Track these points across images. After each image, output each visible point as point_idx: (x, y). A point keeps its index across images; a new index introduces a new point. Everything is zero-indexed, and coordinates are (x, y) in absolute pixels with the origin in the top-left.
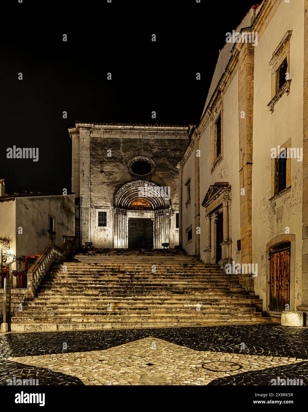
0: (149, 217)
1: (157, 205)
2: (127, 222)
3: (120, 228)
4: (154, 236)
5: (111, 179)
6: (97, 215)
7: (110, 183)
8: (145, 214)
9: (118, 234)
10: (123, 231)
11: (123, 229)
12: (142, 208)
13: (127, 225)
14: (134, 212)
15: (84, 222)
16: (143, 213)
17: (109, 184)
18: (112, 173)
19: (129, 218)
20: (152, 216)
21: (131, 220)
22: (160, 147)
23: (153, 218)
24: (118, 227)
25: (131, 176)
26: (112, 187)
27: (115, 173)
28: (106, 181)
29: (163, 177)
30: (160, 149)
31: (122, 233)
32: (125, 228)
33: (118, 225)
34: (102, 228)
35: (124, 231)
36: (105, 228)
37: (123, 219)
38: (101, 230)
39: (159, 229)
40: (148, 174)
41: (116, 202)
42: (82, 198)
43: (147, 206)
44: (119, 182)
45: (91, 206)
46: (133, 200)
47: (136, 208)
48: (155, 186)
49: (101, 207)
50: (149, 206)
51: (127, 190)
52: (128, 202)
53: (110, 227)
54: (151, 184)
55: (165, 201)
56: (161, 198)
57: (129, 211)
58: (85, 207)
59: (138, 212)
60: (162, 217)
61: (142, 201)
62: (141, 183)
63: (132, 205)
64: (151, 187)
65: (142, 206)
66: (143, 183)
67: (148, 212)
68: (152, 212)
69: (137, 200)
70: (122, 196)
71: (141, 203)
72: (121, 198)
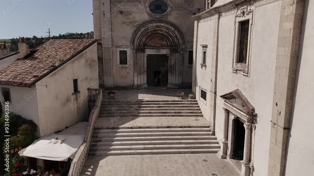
1: (173, 43)
2: (146, 58)
3: (140, 65)
4: (169, 71)
5: (131, 19)
6: (118, 54)
7: (129, 22)
8: (162, 50)
10: (142, 67)
13: (146, 61)
14: (152, 49)
15: (106, 61)
16: (159, 50)
18: (131, 13)
20: (168, 52)
21: (149, 57)
23: (168, 54)
24: (138, 65)
25: (148, 16)
26: (131, 27)
27: (133, 13)
28: (126, 21)
29: (178, 16)
31: (141, 70)
33: (138, 62)
34: (123, 66)
35: (143, 67)
36: (126, 66)
37: (142, 56)
38: (123, 68)
40: (165, 13)
41: (135, 41)
42: (104, 38)
43: (163, 43)
44: (137, 22)
45: (112, 45)
46: (150, 38)
47: (154, 45)
48: (170, 25)
49: (122, 46)
50: (165, 42)
51: (145, 30)
52: (146, 40)
53: (130, 65)
54: (167, 24)
55: (179, 41)
56: (176, 37)
57: (147, 49)
58: (107, 47)
59: (155, 49)
60: (177, 54)
61: (159, 38)
62: (158, 23)
63: (150, 42)
64: (167, 27)
65: (159, 42)
66: (160, 23)
67: (164, 49)
68: (168, 49)
69: (154, 37)
70: (141, 35)
71: (158, 40)
72: (140, 37)
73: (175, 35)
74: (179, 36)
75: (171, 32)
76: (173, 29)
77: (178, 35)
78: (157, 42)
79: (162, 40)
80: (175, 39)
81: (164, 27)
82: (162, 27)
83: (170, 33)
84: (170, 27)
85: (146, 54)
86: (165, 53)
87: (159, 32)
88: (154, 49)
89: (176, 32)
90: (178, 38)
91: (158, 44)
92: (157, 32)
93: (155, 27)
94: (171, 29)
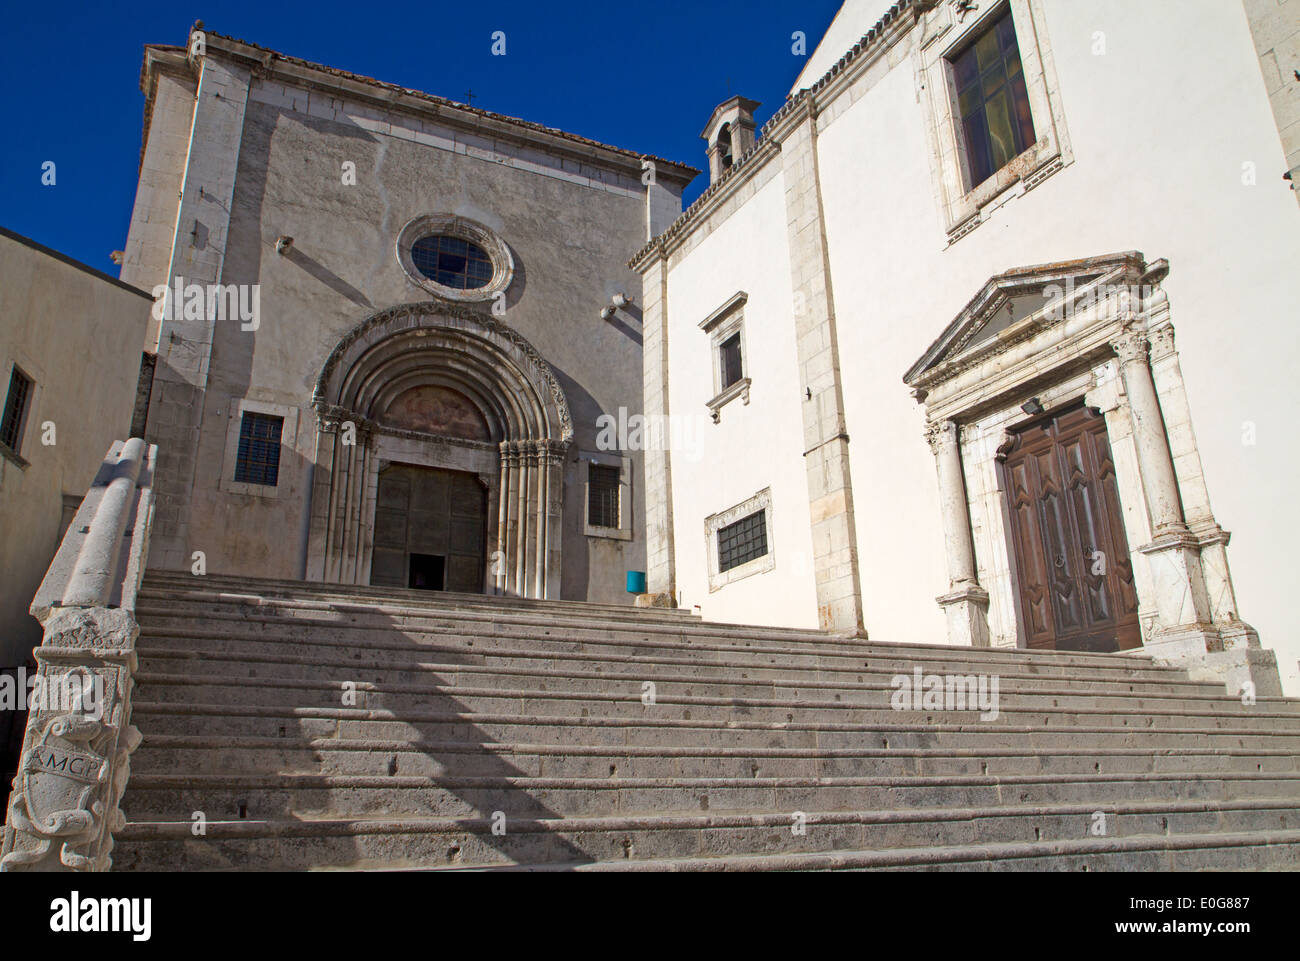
0: (472, 469)
2: (375, 478)
3: (342, 502)
5: (322, 281)
6: (236, 429)
8: (455, 450)
9: (332, 527)
10: (352, 518)
11: (353, 508)
12: (444, 428)
13: (373, 493)
14: (408, 437)
16: (445, 449)
19: (381, 461)
20: (486, 465)
21: (393, 473)
22: (532, 203)
23: (488, 476)
24: (335, 493)
26: (322, 315)
30: (530, 208)
31: (348, 528)
32: (364, 504)
33: (336, 488)
34: (254, 489)
35: (357, 516)
36: (270, 491)
37: (356, 460)
38: (247, 500)
39: (515, 522)
40: (482, 290)
41: (333, 378)
42: (173, 337)
43: (463, 421)
46: (405, 387)
47: (417, 423)
48: (507, 337)
49: (259, 391)
50: (471, 419)
51: (391, 336)
52: (385, 389)
53: (292, 490)
54: (492, 328)
55: (546, 411)
57: (386, 433)
59: (427, 439)
60: (532, 470)
61: (446, 395)
62: (452, 319)
63: (401, 409)
64: (492, 340)
65: (443, 416)
66: (461, 318)
67: (470, 446)
68: (487, 448)
69: (426, 386)
70: (365, 359)
71: (440, 404)
72: (359, 366)
73: (524, 381)
74: (543, 390)
75: (505, 367)
76: (517, 354)
77: (543, 385)
78: (436, 412)
79: (457, 407)
80: (523, 400)
81: (478, 343)
82: (467, 339)
83: (500, 370)
84: (506, 346)
85: (379, 456)
87: (450, 363)
88: (418, 438)
89: (532, 371)
90: (542, 396)
91: (437, 422)
92: (439, 362)
93: (435, 336)
94: (512, 354)
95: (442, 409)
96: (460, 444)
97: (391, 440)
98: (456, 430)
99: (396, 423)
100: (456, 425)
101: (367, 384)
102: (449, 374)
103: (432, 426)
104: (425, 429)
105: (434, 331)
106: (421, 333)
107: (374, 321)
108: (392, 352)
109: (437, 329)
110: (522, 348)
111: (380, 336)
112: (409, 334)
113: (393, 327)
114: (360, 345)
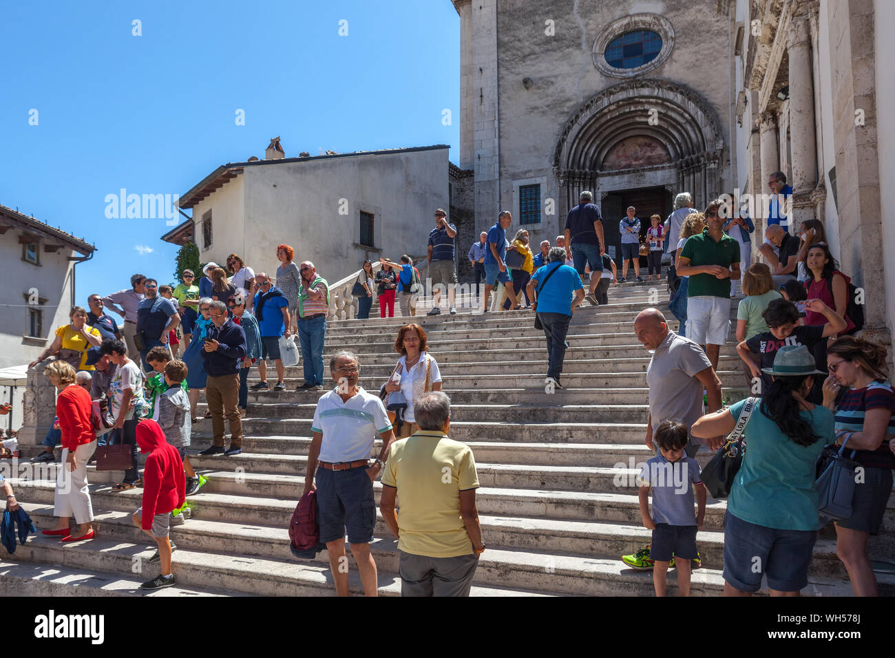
1: (683, 145)
5: (551, 96)
6: (516, 196)
7: (548, 106)
8: (648, 174)
12: (641, 162)
14: (617, 174)
15: (483, 219)
16: (641, 175)
17: (547, 108)
18: (553, 79)
19: (602, 193)
20: (670, 178)
21: (610, 199)
23: (671, 185)
25: (603, 78)
26: (553, 117)
27: (559, 78)
28: (539, 103)
29: (697, 60)
36: (537, 227)
40: (653, 61)
41: (562, 153)
42: (479, 158)
43: (654, 154)
44: (570, 100)
45: (500, 174)
46: (613, 143)
47: (624, 163)
48: (671, 89)
49: (526, 172)
50: (659, 151)
51: (594, 116)
52: (598, 149)
53: (549, 223)
54: (659, 87)
55: (703, 130)
56: (693, 121)
57: (603, 175)
58: (486, 179)
59: (629, 172)
60: (698, 175)
61: (641, 140)
62: (631, 91)
63: (612, 158)
64: (660, 95)
65: (640, 154)
66: (637, 87)
67: (657, 169)
68: (670, 167)
69: (625, 139)
70: (580, 135)
71: (637, 147)
72: (577, 141)
73: (687, 115)
74: (700, 116)
75: (673, 110)
76: (679, 98)
77: (700, 113)
78: (635, 153)
79: (649, 145)
80: (689, 128)
81: (651, 100)
82: (644, 100)
83: (670, 113)
84: (671, 95)
85: (600, 190)
86: (660, 183)
87: (638, 119)
88: (623, 173)
89: (691, 107)
90: (699, 123)
91: (636, 159)
92: (631, 121)
93: (623, 105)
94: (675, 100)
95: (639, 149)
96: (650, 170)
97: (607, 179)
98: (650, 161)
99: (611, 167)
100: (650, 157)
101: (586, 150)
102: (639, 126)
103: (634, 163)
104: (629, 166)
105: (621, 103)
106: (613, 107)
107: (581, 111)
108: (597, 125)
109: (623, 100)
110: (682, 93)
111: (587, 119)
112: (606, 111)
113: (594, 110)
114: (576, 128)
